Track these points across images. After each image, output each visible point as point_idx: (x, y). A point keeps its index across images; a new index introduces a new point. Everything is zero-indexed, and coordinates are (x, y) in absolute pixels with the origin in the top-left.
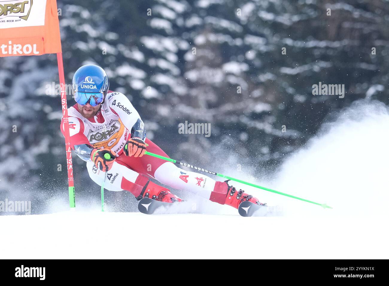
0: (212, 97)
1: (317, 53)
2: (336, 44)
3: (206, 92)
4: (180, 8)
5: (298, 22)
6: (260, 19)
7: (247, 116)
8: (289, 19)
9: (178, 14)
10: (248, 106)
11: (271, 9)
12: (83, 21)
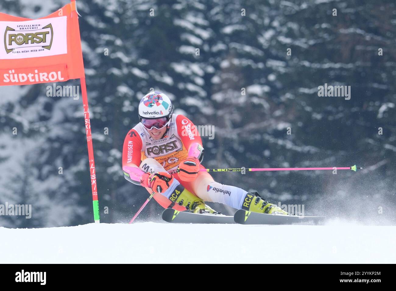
0: (237, 117)
1: (332, 73)
2: (350, 66)
3: (231, 113)
4: (206, 34)
5: (314, 45)
6: (279, 42)
7: (269, 134)
8: (306, 43)
9: (205, 41)
10: (270, 125)
11: (290, 34)
12: (116, 49)
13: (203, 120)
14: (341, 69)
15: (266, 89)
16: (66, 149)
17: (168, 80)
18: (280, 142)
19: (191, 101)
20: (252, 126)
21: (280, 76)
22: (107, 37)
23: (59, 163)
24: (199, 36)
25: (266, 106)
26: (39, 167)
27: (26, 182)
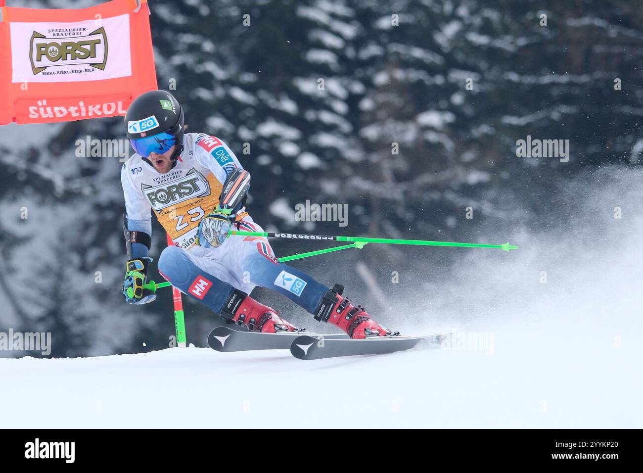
0: (402, 165)
1: (555, 92)
2: (584, 79)
3: (392, 158)
4: (349, 31)
5: (526, 47)
6: (469, 44)
7: (455, 191)
8: (512, 43)
9: (348, 42)
10: (456, 176)
11: (486, 28)
12: (204, 57)
13: (347, 171)
14: (570, 84)
15: (449, 117)
17: (289, 106)
18: (473, 204)
19: (326, 140)
20: (426, 178)
21: (470, 97)
22: (189, 38)
23: (113, 244)
24: (338, 34)
25: (449, 144)
26: (81, 251)
27: (60, 276)
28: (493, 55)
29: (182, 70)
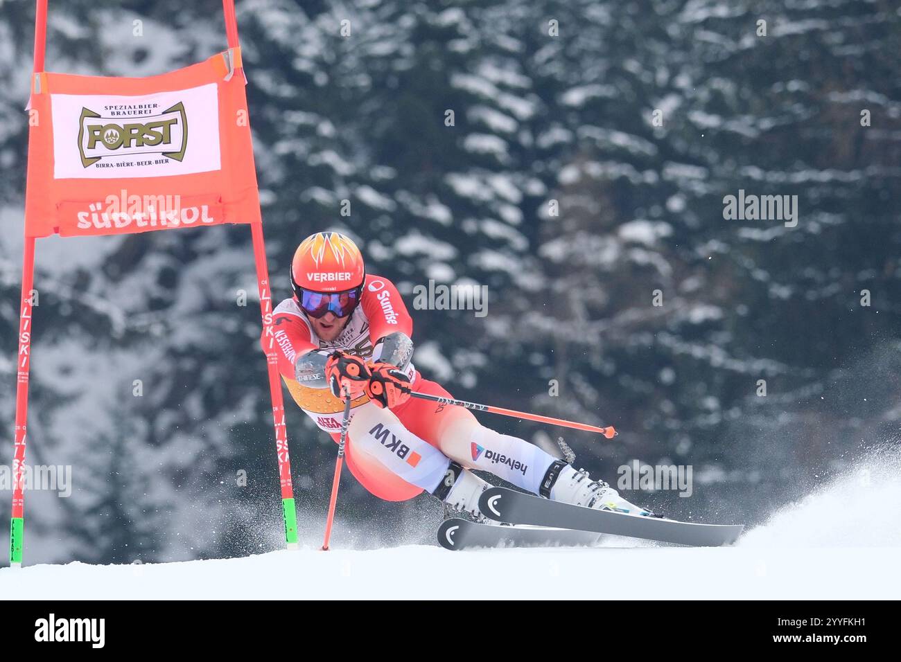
0: (598, 294)
1: (813, 194)
2: (854, 176)
3: (584, 286)
4: (524, 108)
5: (772, 131)
6: (691, 126)
7: (672, 333)
8: (753, 126)
9: (522, 123)
10: (674, 311)
11: (716, 105)
12: (320, 144)
13: (521, 303)
14: (834, 184)
15: (664, 229)
16: (210, 374)
17: (440, 213)
18: (698, 351)
19: (492, 260)
20: (632, 315)
21: (694, 202)
22: (298, 118)
23: (194, 405)
24: (508, 113)
25: (664, 267)
26: (149, 414)
27: (119, 450)
28: (725, 142)
29: (290, 160)
